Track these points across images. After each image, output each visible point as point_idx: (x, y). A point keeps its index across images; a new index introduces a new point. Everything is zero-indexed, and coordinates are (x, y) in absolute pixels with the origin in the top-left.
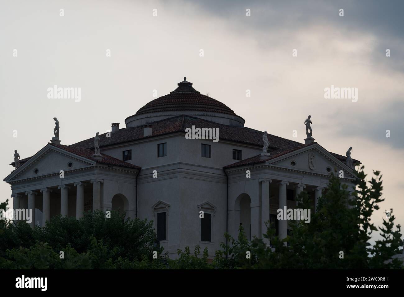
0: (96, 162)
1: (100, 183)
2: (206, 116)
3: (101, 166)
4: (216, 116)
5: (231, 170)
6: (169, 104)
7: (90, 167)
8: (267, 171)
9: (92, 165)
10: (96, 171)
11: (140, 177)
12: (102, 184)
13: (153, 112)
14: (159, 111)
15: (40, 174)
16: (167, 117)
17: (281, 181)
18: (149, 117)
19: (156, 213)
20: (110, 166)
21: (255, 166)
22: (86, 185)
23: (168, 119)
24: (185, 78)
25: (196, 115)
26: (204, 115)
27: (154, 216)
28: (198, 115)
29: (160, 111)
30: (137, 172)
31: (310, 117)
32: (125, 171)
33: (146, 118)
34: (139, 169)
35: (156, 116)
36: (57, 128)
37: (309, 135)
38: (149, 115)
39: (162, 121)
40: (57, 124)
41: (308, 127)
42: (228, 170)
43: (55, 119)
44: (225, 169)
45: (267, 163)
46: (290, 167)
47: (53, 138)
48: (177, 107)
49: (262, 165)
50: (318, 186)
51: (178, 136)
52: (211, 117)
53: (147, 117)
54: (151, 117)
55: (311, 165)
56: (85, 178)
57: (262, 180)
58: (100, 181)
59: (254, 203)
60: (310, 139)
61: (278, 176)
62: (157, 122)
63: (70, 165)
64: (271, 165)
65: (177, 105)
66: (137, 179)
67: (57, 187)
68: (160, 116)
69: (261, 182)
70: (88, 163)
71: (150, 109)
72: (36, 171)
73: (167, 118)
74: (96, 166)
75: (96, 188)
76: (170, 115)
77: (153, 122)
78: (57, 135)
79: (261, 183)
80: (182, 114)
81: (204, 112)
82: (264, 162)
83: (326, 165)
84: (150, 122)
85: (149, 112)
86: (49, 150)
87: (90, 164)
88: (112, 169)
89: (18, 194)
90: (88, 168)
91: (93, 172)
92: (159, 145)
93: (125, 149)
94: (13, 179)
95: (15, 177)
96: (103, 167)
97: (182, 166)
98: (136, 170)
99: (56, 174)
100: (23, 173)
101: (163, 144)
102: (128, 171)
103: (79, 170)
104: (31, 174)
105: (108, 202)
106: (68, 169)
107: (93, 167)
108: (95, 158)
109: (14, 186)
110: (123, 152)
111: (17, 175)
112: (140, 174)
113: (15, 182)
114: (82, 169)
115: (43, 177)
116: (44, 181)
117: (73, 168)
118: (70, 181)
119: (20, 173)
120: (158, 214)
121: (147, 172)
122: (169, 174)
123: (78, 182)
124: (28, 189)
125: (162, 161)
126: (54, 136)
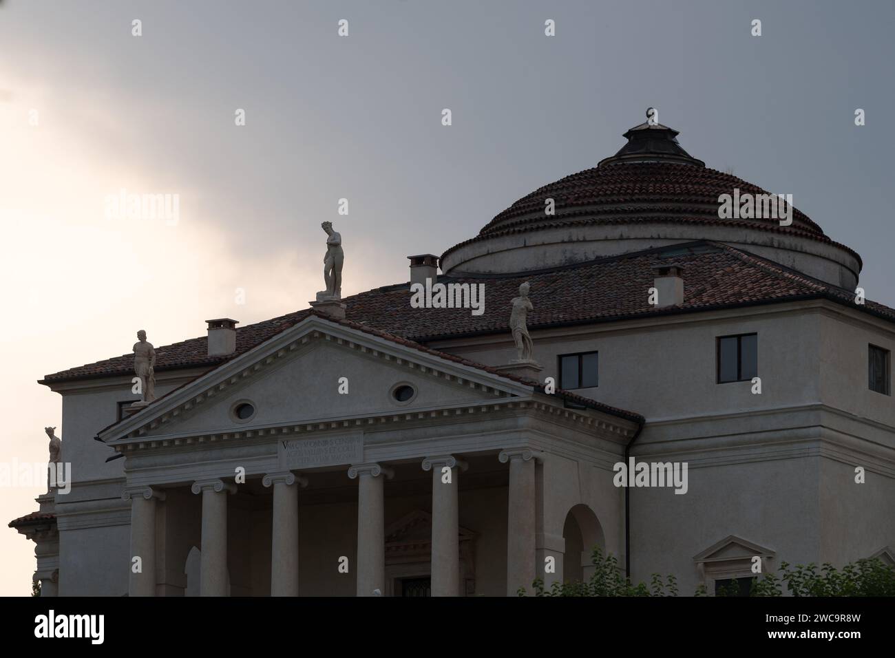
0: (532, 388)
1: (533, 462)
2: (778, 248)
4: (806, 253)
7: (503, 406)
9: (508, 400)
10: (525, 420)
12: (538, 464)
14: (616, 223)
15: (258, 420)
16: (646, 246)
18: (578, 241)
19: (709, 581)
20: (570, 404)
22: (465, 467)
23: (651, 251)
25: (745, 243)
26: (772, 246)
28: (753, 244)
29: (623, 222)
30: (629, 432)
32: (600, 424)
33: (563, 242)
34: (639, 422)
35: (606, 240)
38: (577, 233)
39: (631, 257)
43: (327, 227)
47: (319, 295)
48: (672, 211)
52: (791, 254)
53: (571, 242)
54: (585, 241)
62: (612, 259)
63: (402, 393)
65: (671, 206)
66: (626, 455)
67: (342, 471)
68: (621, 239)
70: (490, 390)
72: (243, 410)
74: (529, 403)
75: (520, 479)
76: (659, 238)
77: (592, 257)
80: (700, 237)
81: (770, 235)
85: (571, 225)
86: (311, 336)
87: (503, 394)
88: (571, 414)
89: (154, 487)
90: (490, 407)
91: (508, 423)
92: (719, 339)
93: (565, 348)
94: (136, 433)
95: (148, 427)
96: (547, 407)
97: (826, 419)
98: (628, 426)
99: (340, 424)
100: (182, 413)
101: (739, 337)
102: (608, 426)
103: (452, 411)
104: (219, 420)
105: (554, 533)
106: (395, 408)
107: (516, 404)
108: (519, 374)
109: (136, 462)
110: (560, 357)
111: (159, 420)
112: (642, 439)
113: (148, 444)
114: (465, 410)
115: (279, 430)
116: (280, 446)
117: (417, 404)
118: (402, 452)
119: (170, 414)
120: (717, 581)
121: (671, 432)
122: (765, 442)
123: (439, 454)
124: (206, 474)
125: (736, 396)
126: (324, 288)
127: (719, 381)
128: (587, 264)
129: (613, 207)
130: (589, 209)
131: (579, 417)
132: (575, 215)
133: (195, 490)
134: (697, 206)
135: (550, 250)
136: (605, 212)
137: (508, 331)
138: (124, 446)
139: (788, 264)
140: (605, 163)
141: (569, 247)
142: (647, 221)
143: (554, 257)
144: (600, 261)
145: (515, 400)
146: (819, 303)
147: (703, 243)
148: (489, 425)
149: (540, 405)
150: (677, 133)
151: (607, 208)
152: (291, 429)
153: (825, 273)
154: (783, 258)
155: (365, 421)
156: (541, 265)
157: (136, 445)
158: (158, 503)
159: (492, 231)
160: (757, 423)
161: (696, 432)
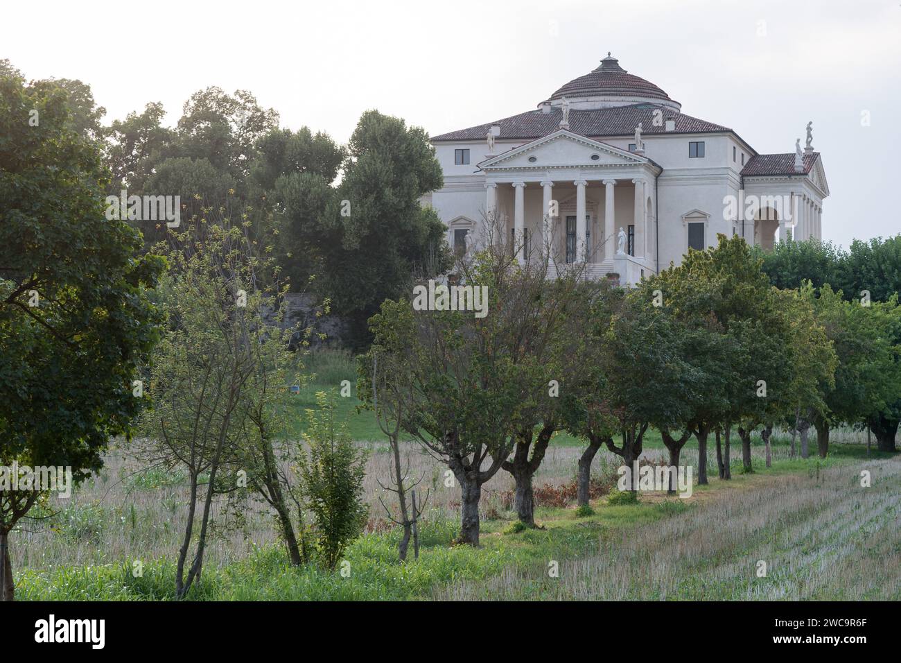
0: (647, 159)
3: (649, 163)
5: (751, 178)
7: (635, 165)
8: (803, 184)
10: (642, 169)
11: (662, 178)
14: (619, 95)
15: (539, 163)
19: (687, 223)
22: (619, 184)
23: (632, 106)
27: (684, 225)
31: (811, 123)
34: (662, 170)
39: (625, 107)
42: (746, 178)
44: (743, 176)
48: (636, 91)
49: (801, 177)
57: (798, 194)
58: (643, 182)
62: (619, 108)
63: (594, 157)
64: (808, 178)
66: (656, 180)
67: (571, 182)
70: (630, 159)
72: (533, 159)
73: (630, 104)
74: (645, 164)
75: (639, 189)
76: (635, 101)
77: (612, 107)
80: (647, 101)
82: (806, 174)
86: (560, 136)
89: (497, 183)
90: (630, 165)
91: (636, 170)
92: (687, 144)
94: (492, 165)
95: (495, 163)
97: (729, 172)
99: (573, 167)
101: (697, 142)
103: (616, 165)
104: (523, 162)
105: (646, 207)
106: (592, 162)
107: (639, 164)
109: (492, 175)
111: (500, 161)
112: (663, 175)
113: (496, 169)
114: (621, 165)
115: (548, 167)
116: (548, 173)
117: (601, 162)
118: (595, 177)
119: (505, 159)
120: (689, 224)
121: (672, 173)
122: (708, 179)
123: (609, 179)
124: (519, 181)
125: (696, 163)
127: (689, 157)
128: (611, 109)
129: (615, 89)
130: (607, 89)
132: (602, 91)
133: (513, 186)
135: (597, 103)
136: (612, 91)
138: (486, 169)
144: (615, 108)
147: (648, 104)
148: (629, 170)
151: (613, 89)
152: (553, 167)
155: (582, 166)
156: (593, 108)
157: (492, 169)
158: (499, 189)
160: (705, 172)
161: (682, 173)
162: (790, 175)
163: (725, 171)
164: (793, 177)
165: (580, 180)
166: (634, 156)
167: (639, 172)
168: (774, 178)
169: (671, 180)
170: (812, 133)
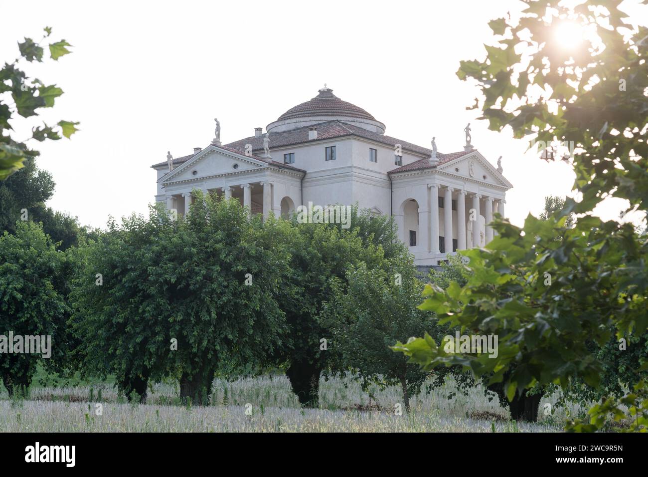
0: (267, 164)
1: (270, 185)
3: (273, 167)
4: (365, 123)
5: (396, 175)
6: (316, 110)
7: (261, 169)
8: (437, 176)
9: (262, 167)
10: (268, 173)
11: (306, 180)
12: (272, 186)
13: (303, 117)
14: (309, 116)
15: (198, 176)
16: (317, 123)
17: (447, 187)
20: (280, 168)
21: (425, 171)
22: (253, 187)
23: (319, 124)
24: (325, 85)
25: (346, 121)
28: (348, 121)
29: (311, 116)
30: (302, 176)
31: (469, 124)
32: (292, 173)
33: (294, 122)
34: (305, 172)
35: (306, 121)
36: (218, 129)
37: (468, 142)
38: (298, 120)
40: (218, 125)
41: (468, 135)
42: (393, 175)
43: (216, 120)
44: (389, 174)
45: (438, 168)
46: (455, 173)
47: (214, 139)
49: (432, 170)
50: (476, 193)
51: (350, 139)
52: (360, 123)
53: (296, 122)
54: (300, 122)
55: (471, 172)
56: (254, 180)
57: (432, 185)
58: (271, 183)
59: (423, 208)
60: (469, 147)
61: (445, 181)
63: (235, 166)
64: (440, 170)
65: (325, 111)
66: (302, 182)
67: (220, 189)
68: (310, 121)
69: (431, 187)
70: (258, 165)
71: (297, 113)
72: (195, 173)
74: (268, 168)
75: (267, 190)
76: (321, 120)
78: (218, 136)
79: (429, 189)
80: (332, 119)
81: (353, 118)
82: (435, 167)
83: (483, 173)
84: (299, 127)
85: (297, 117)
86: (211, 151)
87: (261, 166)
88: (282, 171)
89: (172, 195)
90: (258, 170)
91: (263, 174)
92: (326, 148)
93: (286, 152)
94: (167, 180)
95: (170, 178)
96: (274, 169)
97: (354, 170)
98: (302, 174)
99: (219, 176)
100: (179, 174)
101: (331, 147)
102: (295, 174)
103: (248, 171)
104: (188, 176)
105: (278, 205)
106: (233, 170)
107: (264, 168)
108: (266, 160)
109: (168, 188)
110: (285, 155)
111: (173, 176)
112: (306, 177)
113: (170, 183)
114: (251, 171)
115: (203, 178)
116: (204, 183)
117: (239, 169)
118: (235, 183)
119: (176, 174)
121: (313, 175)
122: (339, 177)
123: (244, 183)
124: (185, 191)
125: (331, 164)
126: (215, 137)
127: (326, 160)
131: (284, 172)
133: (183, 196)
134: (333, 111)
137: (263, 149)
138: (164, 184)
139: (359, 126)
140: (313, 100)
141: (296, 124)
142: (317, 116)
143: (292, 127)
145: (264, 167)
146: (351, 137)
148: (258, 174)
149: (271, 168)
150: (332, 91)
152: (206, 178)
153: (372, 129)
154: (358, 125)
155: (225, 175)
156: (288, 129)
157: (167, 184)
158: (174, 200)
159: (280, 119)
160: (336, 172)
161: (320, 174)
162: (423, 169)
163: (350, 170)
164: (426, 171)
165: (226, 185)
166: (260, 162)
167: (265, 176)
168: (413, 173)
169: (313, 181)
170: (470, 132)
